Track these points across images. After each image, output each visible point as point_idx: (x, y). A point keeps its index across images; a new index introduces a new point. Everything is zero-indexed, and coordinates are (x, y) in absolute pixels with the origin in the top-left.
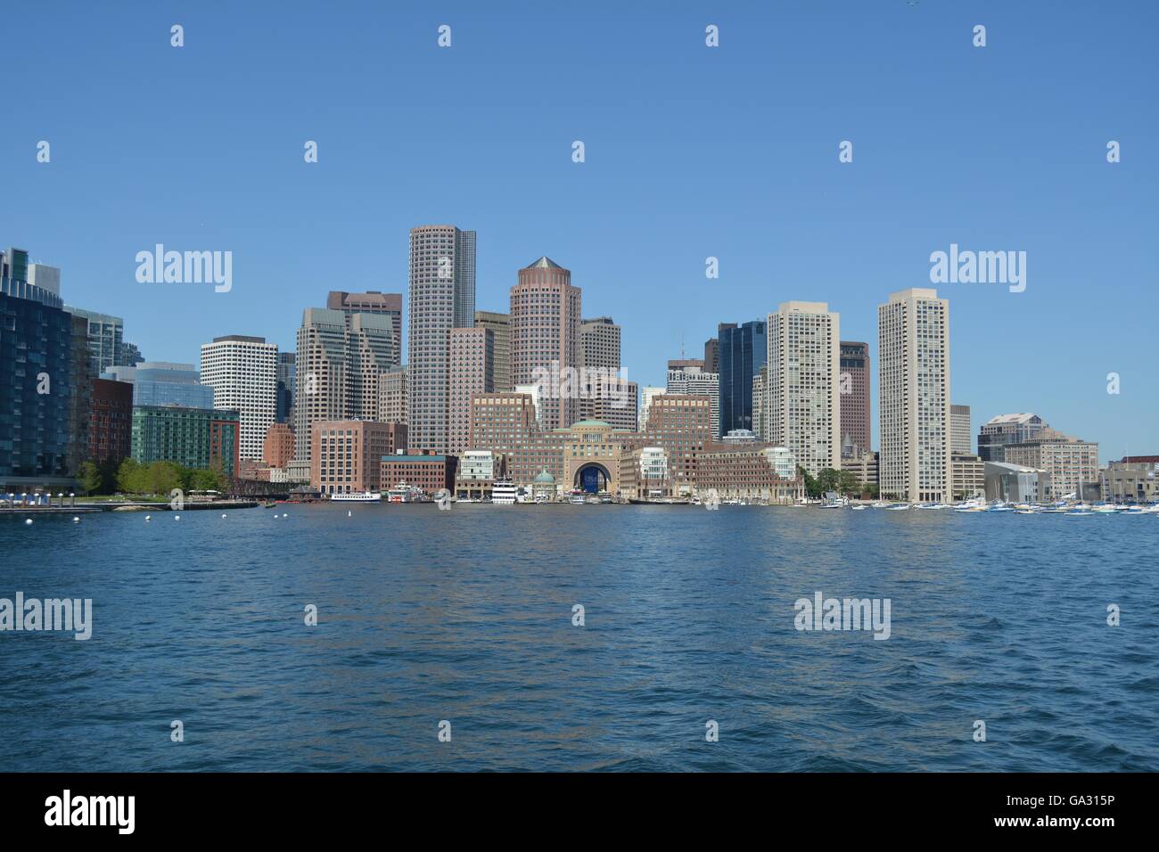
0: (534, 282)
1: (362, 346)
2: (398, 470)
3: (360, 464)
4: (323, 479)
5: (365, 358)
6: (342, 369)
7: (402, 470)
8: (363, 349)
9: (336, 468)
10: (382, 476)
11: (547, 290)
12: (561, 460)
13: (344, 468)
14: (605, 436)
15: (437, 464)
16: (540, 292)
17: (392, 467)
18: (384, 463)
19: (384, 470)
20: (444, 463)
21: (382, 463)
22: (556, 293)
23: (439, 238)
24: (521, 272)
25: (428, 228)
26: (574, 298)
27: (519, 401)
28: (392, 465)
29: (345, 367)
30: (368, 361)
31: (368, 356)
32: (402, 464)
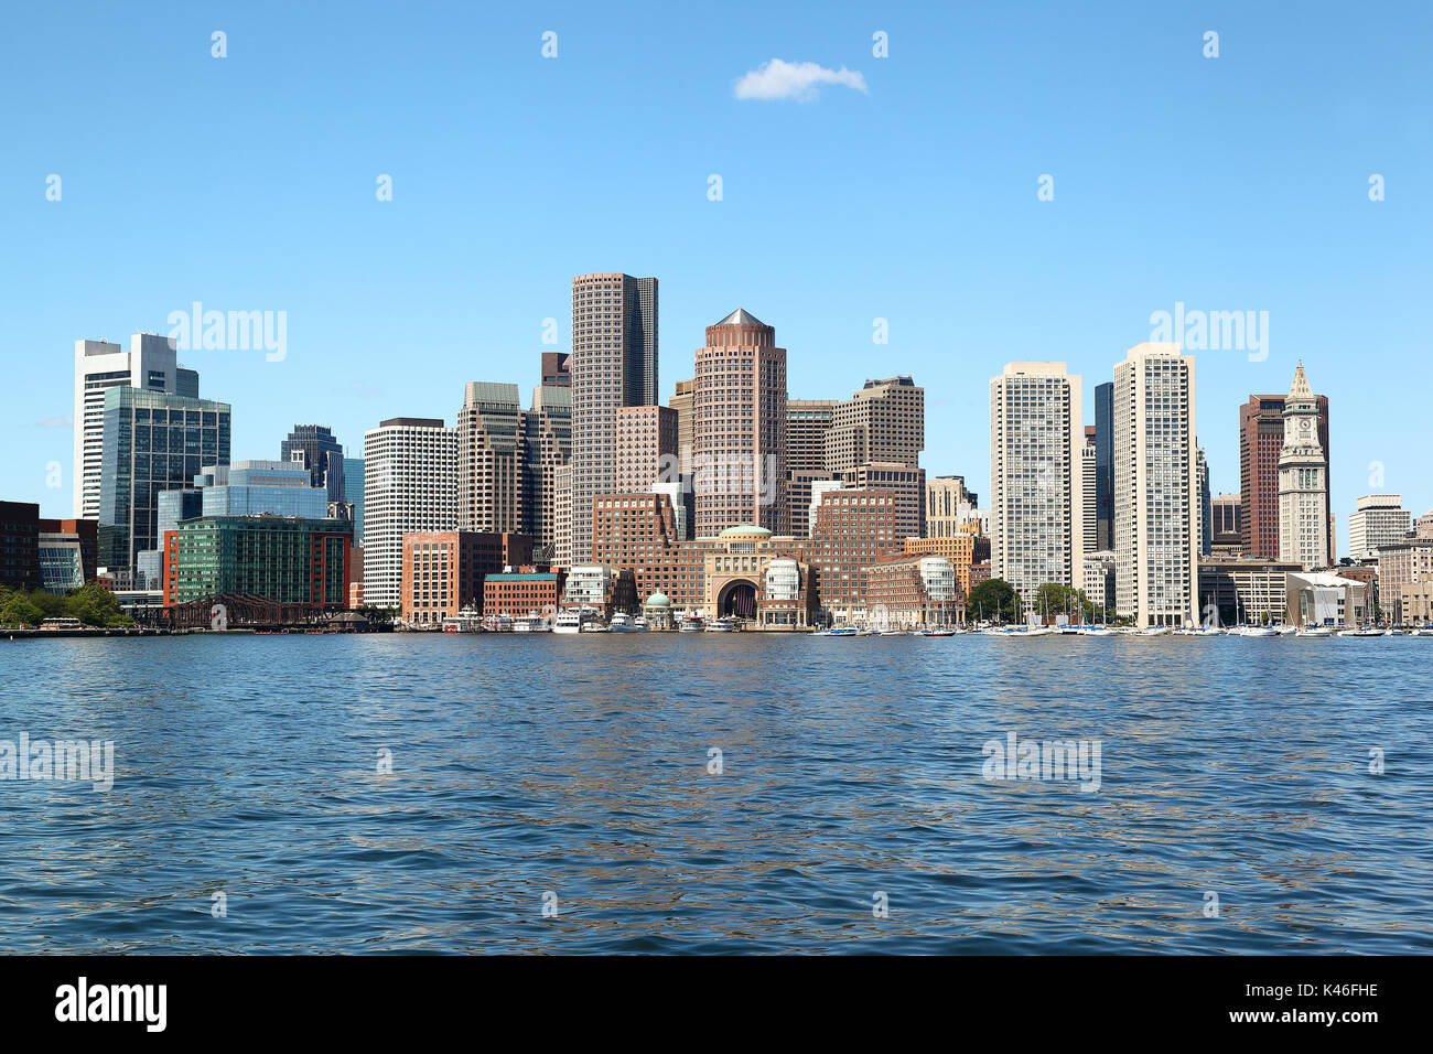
0: (721, 344)
1: (543, 430)
2: (503, 592)
3: (457, 584)
4: (417, 604)
5: (547, 446)
6: (512, 461)
7: (508, 592)
8: (545, 433)
9: (430, 591)
10: (486, 600)
11: (735, 354)
12: (702, 577)
13: (439, 590)
14: (759, 545)
15: (548, 583)
16: (725, 358)
17: (497, 588)
18: (488, 584)
19: (488, 592)
20: (555, 583)
21: (485, 584)
22: (748, 357)
23: (603, 290)
24: (709, 330)
25: (589, 277)
26: (775, 363)
27: (652, 504)
28: (497, 585)
29: (516, 458)
30: (550, 449)
31: (550, 443)
32: (507, 584)
